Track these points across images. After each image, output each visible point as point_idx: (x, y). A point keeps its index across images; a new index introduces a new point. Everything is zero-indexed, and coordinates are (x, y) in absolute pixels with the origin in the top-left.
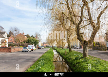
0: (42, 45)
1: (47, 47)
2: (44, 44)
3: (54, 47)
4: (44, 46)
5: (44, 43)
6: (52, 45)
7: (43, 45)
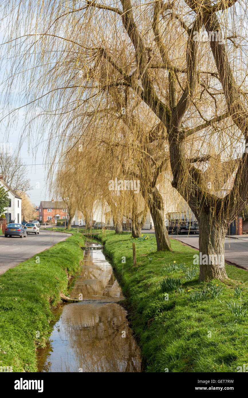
0: (35, 215)
1: (58, 225)
2: (45, 212)
3: (96, 228)
4: (46, 219)
5: (42, 207)
6: (86, 216)
7: (42, 215)
